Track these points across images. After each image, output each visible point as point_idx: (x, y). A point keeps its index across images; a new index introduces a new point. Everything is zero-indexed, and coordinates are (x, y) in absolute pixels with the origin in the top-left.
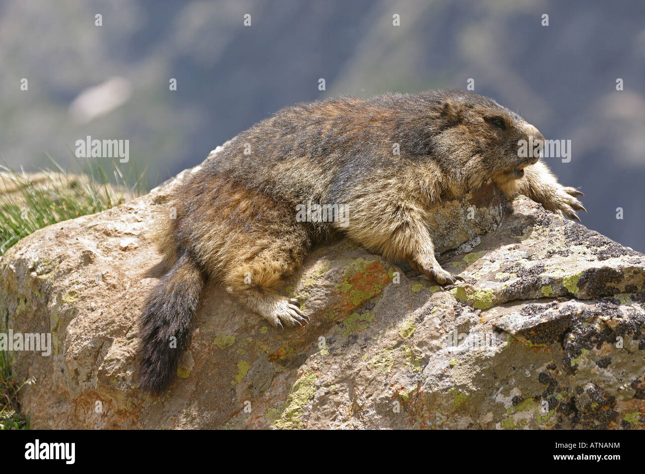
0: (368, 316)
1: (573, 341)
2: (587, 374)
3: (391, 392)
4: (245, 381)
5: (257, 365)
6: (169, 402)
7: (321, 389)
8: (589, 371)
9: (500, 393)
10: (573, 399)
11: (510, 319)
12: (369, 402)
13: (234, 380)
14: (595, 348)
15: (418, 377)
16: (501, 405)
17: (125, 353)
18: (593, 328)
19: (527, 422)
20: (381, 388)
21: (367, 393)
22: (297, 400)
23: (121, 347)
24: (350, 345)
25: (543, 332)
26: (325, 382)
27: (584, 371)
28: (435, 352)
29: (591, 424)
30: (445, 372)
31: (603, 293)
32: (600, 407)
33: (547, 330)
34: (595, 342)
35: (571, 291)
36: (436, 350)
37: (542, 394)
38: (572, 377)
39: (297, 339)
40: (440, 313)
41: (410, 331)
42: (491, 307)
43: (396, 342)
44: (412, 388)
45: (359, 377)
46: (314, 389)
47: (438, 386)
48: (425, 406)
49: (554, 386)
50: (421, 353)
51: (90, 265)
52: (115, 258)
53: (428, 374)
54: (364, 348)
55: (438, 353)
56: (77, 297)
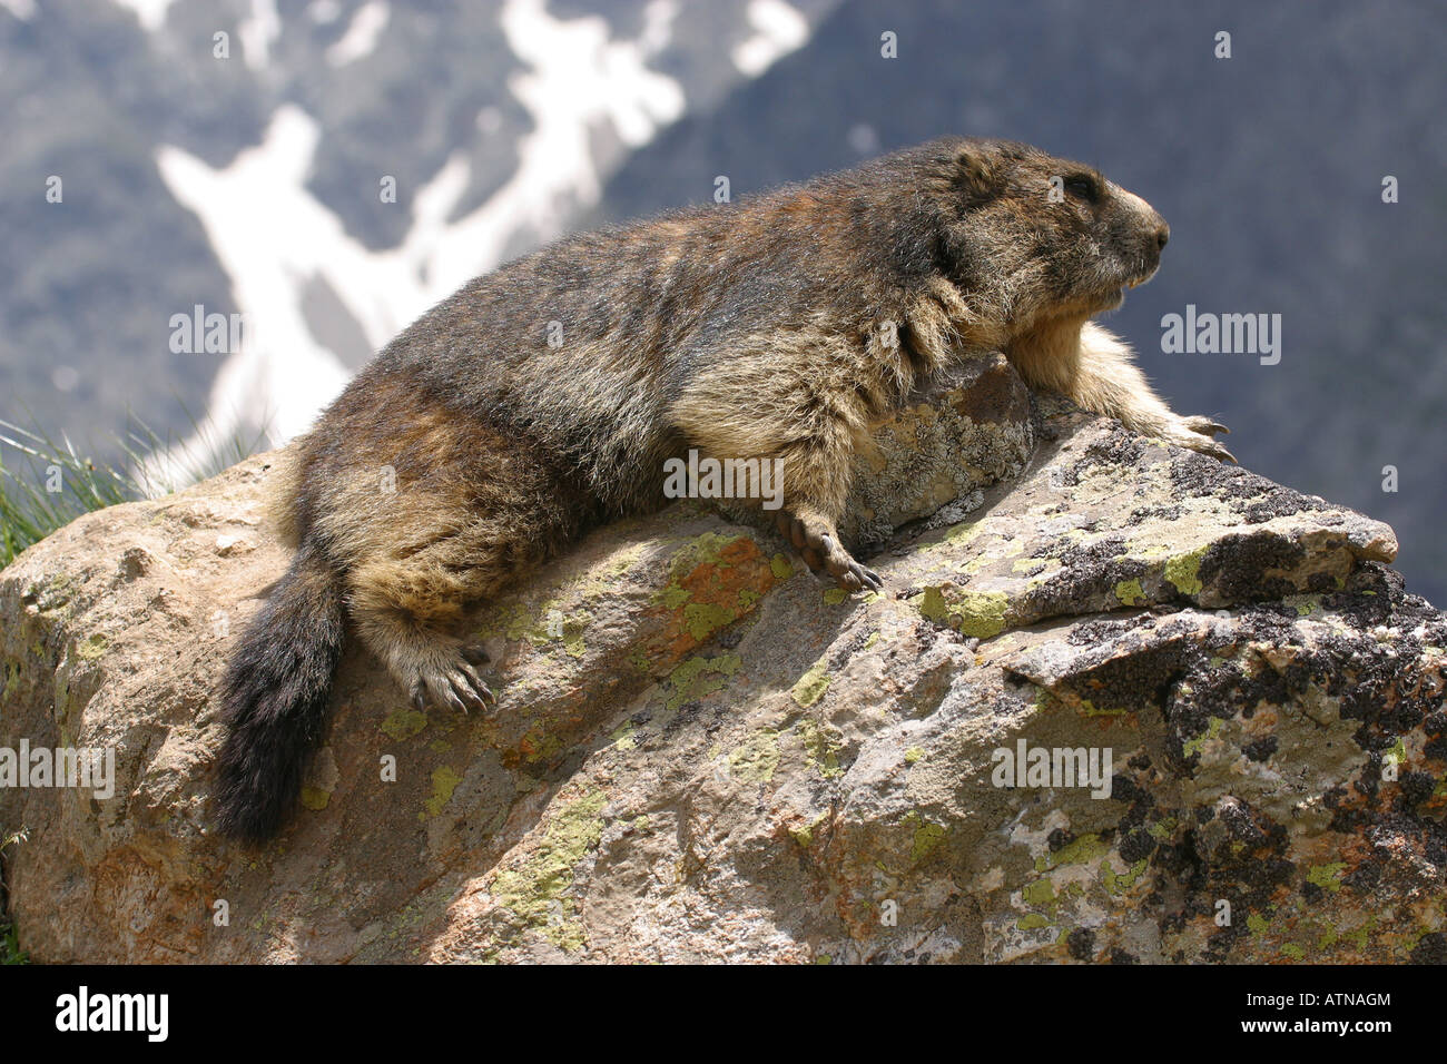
0: (726, 661)
1: (1187, 700)
2: (1222, 775)
3: (770, 826)
4: (448, 812)
5: (476, 776)
6: (283, 863)
7: (616, 824)
8: (1227, 767)
9: (1021, 822)
10: (1189, 836)
11: (1044, 652)
12: (720, 851)
13: (425, 810)
14: (1239, 716)
15: (832, 792)
16: (1022, 851)
17: (189, 756)
18: (1234, 669)
19: (1084, 889)
20: (748, 817)
21: (717, 829)
22: (560, 852)
23: (182, 744)
24: (682, 726)
25: (1119, 681)
26: (625, 809)
27: (1213, 768)
28: (871, 734)
29: (1230, 891)
30: (895, 776)
31: (1256, 592)
32: (1252, 852)
33: (1127, 675)
34: (1239, 701)
35: (1184, 589)
36: (873, 729)
37: (1117, 825)
38: (1186, 784)
39: (566, 715)
40: (884, 646)
41: (818, 690)
42: (1002, 634)
43: (784, 715)
44: (818, 817)
45: (699, 796)
46: (600, 825)
47: (876, 808)
48: (847, 856)
49: (1145, 806)
50: (841, 736)
51: (138, 579)
52: (202, 570)
53: (855, 782)
54: (713, 731)
55: (878, 734)
56: (106, 646)
